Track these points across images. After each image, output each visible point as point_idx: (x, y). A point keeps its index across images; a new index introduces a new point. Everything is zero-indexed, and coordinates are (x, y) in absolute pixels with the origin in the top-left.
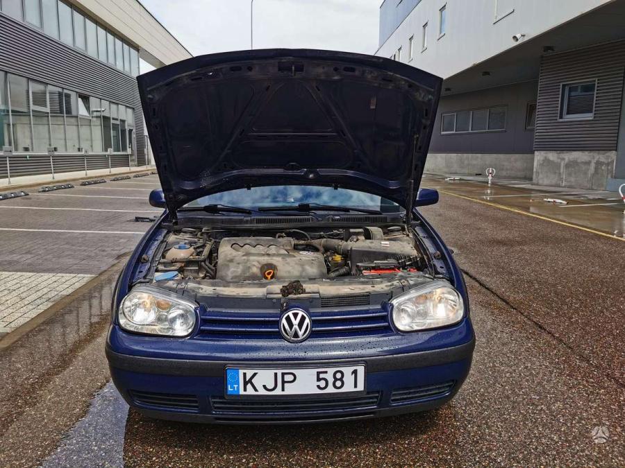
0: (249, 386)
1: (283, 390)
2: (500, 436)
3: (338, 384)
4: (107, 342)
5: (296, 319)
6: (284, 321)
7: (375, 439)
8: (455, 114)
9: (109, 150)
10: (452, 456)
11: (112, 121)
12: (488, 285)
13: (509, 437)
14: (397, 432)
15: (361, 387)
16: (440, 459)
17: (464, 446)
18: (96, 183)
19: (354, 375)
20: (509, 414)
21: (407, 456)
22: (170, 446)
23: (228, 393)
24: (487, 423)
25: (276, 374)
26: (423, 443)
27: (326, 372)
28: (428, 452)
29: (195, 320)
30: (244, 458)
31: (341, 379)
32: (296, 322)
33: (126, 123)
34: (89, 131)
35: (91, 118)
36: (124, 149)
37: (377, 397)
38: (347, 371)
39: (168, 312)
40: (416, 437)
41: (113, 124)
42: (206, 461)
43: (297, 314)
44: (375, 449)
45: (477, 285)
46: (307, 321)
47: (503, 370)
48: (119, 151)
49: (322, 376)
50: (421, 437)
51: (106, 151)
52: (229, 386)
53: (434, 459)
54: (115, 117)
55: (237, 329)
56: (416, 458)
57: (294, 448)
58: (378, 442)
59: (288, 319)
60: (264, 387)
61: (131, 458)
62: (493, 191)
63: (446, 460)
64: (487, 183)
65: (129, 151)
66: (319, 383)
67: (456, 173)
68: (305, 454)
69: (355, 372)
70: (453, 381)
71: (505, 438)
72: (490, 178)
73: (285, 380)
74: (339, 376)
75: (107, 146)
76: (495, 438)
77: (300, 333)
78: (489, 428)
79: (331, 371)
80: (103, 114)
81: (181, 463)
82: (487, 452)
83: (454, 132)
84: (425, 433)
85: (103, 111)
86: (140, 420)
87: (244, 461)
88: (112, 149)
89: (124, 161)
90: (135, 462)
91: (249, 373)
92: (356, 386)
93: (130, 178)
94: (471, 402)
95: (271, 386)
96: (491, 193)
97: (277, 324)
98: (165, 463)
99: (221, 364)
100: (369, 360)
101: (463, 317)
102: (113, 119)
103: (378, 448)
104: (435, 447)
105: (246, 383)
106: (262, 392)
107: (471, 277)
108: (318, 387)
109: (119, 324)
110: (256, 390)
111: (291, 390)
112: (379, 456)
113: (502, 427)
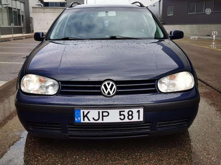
0: (86, 118)
1: (103, 120)
2: (214, 148)
3: (130, 117)
4: (15, 100)
5: (109, 86)
6: (103, 87)
7: (149, 150)
8: (196, 3)
9: (12, 24)
10: (188, 157)
11: (13, 10)
12: (211, 85)
13: (218, 149)
14: (161, 147)
15: (142, 119)
16: (182, 158)
17: (195, 153)
18: (6, 41)
19: (138, 113)
20: (219, 140)
21: (165, 157)
22: (47, 153)
23: (75, 122)
24: (207, 143)
25: (99, 112)
26: (174, 151)
27: (124, 111)
28: (176, 155)
29: (58, 87)
30: (84, 157)
31: (132, 115)
32: (109, 87)
33: (20, 10)
34: (1, 15)
35: (2, 8)
36: (20, 24)
37: (150, 125)
38: (135, 110)
39: (45, 84)
40: (170, 149)
41: (14, 11)
42: (65, 159)
43: (110, 83)
44: (150, 154)
45: (205, 85)
46: (115, 86)
47: (217, 121)
48: (17, 25)
49: (122, 113)
50: (172, 149)
51: (11, 25)
52: (76, 118)
53: (179, 158)
54: (15, 7)
55: (79, 91)
56: (170, 157)
57: (109, 153)
58: (151, 151)
59: (105, 86)
60: (93, 118)
61: (27, 157)
62: (216, 43)
63: (185, 159)
64: (213, 39)
65: (22, 25)
66: (120, 117)
67: (196, 35)
68: (114, 156)
69: (138, 111)
70: (188, 118)
71: (216, 150)
72: (214, 37)
73: (104, 115)
74: (130, 113)
75: (10, 22)
76: (211, 150)
77: (111, 93)
78: (208, 145)
79: (127, 111)
80: (9, 6)
81: (53, 159)
82: (207, 155)
83: (195, 13)
84: (175, 147)
85: (8, 4)
86: (32, 142)
87: (84, 158)
88: (13, 24)
89: (19, 31)
90: (29, 159)
91: (86, 112)
92: (139, 119)
93: (23, 39)
94: (199, 135)
95: (96, 118)
96: (215, 44)
97: (99, 88)
98: (45, 159)
99: (72, 108)
100: (146, 106)
101: (194, 87)
102: (14, 8)
103: (151, 153)
104: (180, 153)
105: (84, 117)
106: (92, 121)
107: (202, 81)
108: (120, 119)
109: (21, 90)
110: (89, 120)
111: (107, 120)
112: (151, 157)
113: (215, 145)
